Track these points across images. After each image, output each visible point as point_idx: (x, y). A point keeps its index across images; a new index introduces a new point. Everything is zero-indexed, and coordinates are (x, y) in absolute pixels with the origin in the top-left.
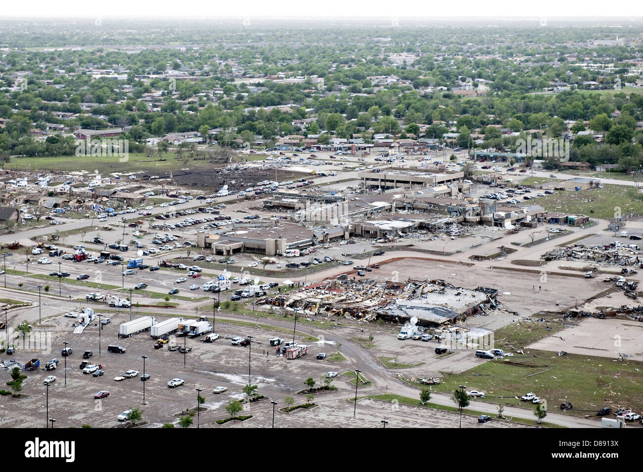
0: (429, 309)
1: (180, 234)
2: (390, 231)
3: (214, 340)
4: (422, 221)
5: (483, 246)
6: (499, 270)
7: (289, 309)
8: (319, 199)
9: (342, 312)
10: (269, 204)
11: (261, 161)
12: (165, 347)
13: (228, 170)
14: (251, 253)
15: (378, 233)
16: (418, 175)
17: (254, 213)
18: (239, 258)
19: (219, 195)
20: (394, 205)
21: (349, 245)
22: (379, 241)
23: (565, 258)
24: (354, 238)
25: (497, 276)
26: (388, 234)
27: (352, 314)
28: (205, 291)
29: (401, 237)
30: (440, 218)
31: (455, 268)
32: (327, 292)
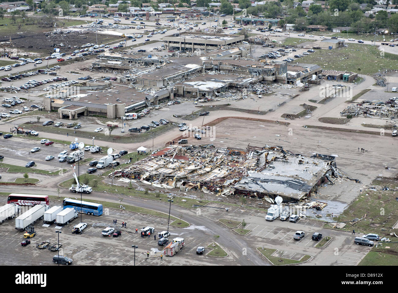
0: (283, 183)
1: (26, 96)
2: (209, 92)
3: (82, 231)
4: (231, 81)
5: (287, 104)
6: (314, 130)
7: (145, 182)
8: (139, 62)
9: (199, 187)
10: (97, 66)
11: (79, 26)
12: (33, 242)
13: (55, 33)
14: (94, 116)
15: (198, 93)
16: (210, 38)
17: (86, 74)
18: (84, 121)
19: (53, 57)
20: (204, 67)
21: (176, 105)
22: (200, 101)
23: (362, 115)
24: (177, 98)
25: (316, 136)
26: (207, 94)
27: (209, 188)
28: (60, 162)
29: (217, 96)
30: (244, 78)
31: (276, 128)
32: (175, 160)
